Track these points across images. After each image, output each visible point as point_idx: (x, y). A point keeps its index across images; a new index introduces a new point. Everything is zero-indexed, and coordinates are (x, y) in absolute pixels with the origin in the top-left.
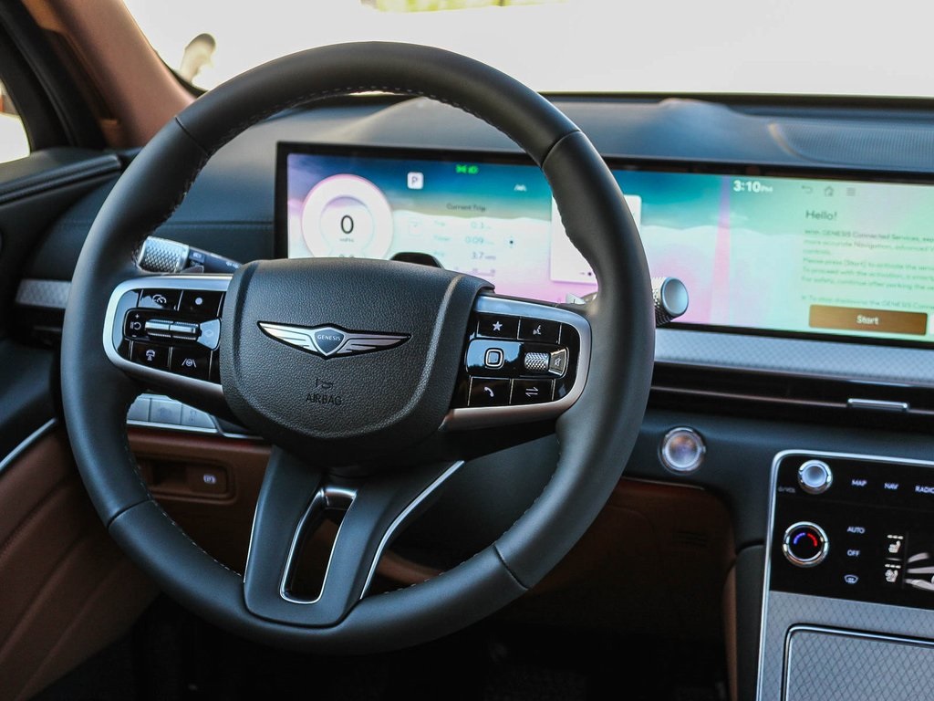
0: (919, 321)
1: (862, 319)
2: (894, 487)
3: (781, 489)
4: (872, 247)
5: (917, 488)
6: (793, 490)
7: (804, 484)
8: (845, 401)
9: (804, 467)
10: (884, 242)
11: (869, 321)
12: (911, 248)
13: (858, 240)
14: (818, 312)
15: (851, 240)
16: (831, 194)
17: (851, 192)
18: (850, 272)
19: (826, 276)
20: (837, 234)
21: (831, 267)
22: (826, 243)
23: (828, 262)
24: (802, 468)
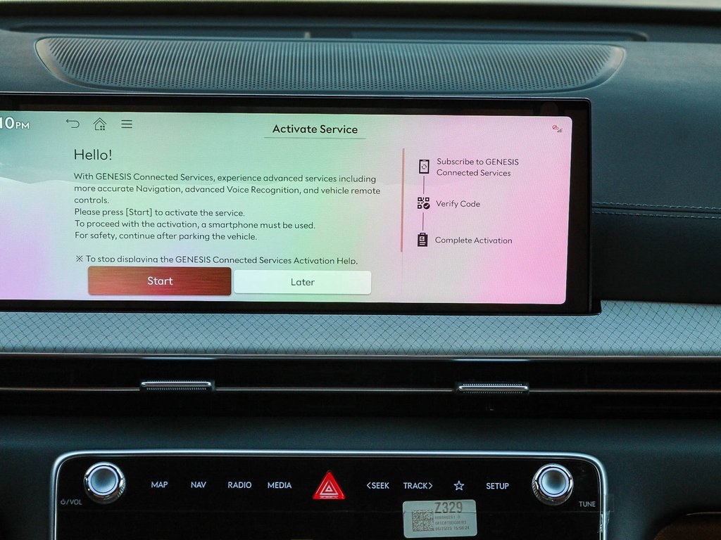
0: (221, 278)
1: (153, 281)
2: (200, 485)
3: (63, 503)
4: (158, 191)
5: (230, 484)
6: (79, 502)
7: (91, 493)
8: (138, 385)
9: (92, 470)
10: (173, 184)
11: (163, 282)
12: (204, 190)
13: (140, 183)
14: (97, 275)
15: (132, 183)
16: (103, 128)
17: (127, 124)
18: (134, 224)
19: (105, 230)
20: (114, 177)
21: (110, 218)
22: (101, 189)
23: (105, 213)
24: (87, 473)
